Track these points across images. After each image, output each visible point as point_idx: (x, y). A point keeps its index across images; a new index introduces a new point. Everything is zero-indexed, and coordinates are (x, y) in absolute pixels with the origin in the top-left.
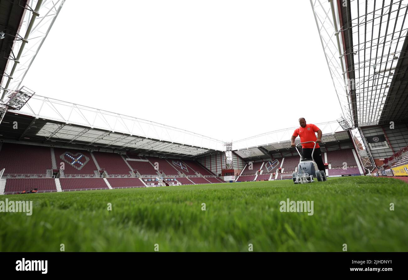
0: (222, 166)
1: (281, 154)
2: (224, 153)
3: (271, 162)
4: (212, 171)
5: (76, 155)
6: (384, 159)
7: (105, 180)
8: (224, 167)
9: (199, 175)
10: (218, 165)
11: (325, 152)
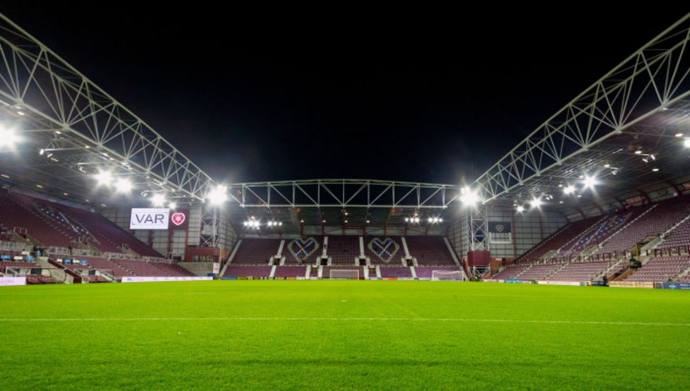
4: (153, 247)
6: (501, 259)
8: (195, 241)
11: (403, 236)
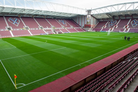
0: (85, 23)
1: (120, 17)
2: (86, 16)
3: (112, 21)
4: (80, 25)
5: (14, 19)
7: (29, 30)
8: (86, 23)
9: (72, 27)
10: (83, 22)
